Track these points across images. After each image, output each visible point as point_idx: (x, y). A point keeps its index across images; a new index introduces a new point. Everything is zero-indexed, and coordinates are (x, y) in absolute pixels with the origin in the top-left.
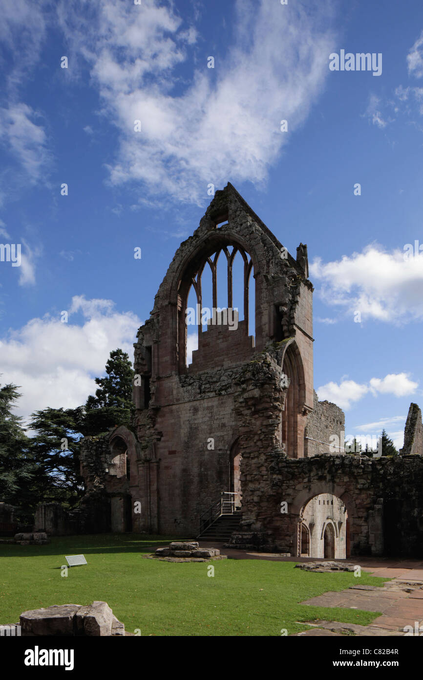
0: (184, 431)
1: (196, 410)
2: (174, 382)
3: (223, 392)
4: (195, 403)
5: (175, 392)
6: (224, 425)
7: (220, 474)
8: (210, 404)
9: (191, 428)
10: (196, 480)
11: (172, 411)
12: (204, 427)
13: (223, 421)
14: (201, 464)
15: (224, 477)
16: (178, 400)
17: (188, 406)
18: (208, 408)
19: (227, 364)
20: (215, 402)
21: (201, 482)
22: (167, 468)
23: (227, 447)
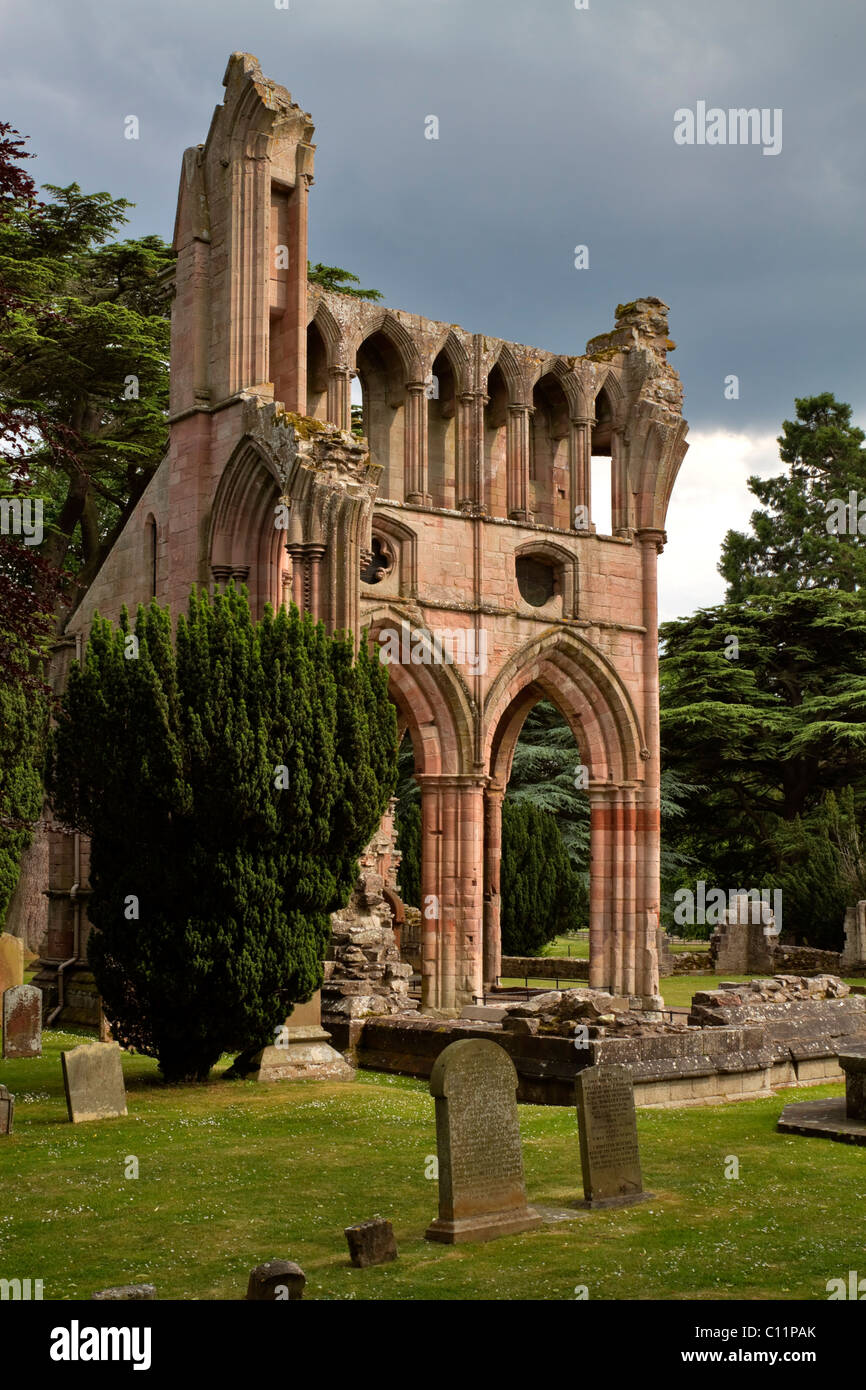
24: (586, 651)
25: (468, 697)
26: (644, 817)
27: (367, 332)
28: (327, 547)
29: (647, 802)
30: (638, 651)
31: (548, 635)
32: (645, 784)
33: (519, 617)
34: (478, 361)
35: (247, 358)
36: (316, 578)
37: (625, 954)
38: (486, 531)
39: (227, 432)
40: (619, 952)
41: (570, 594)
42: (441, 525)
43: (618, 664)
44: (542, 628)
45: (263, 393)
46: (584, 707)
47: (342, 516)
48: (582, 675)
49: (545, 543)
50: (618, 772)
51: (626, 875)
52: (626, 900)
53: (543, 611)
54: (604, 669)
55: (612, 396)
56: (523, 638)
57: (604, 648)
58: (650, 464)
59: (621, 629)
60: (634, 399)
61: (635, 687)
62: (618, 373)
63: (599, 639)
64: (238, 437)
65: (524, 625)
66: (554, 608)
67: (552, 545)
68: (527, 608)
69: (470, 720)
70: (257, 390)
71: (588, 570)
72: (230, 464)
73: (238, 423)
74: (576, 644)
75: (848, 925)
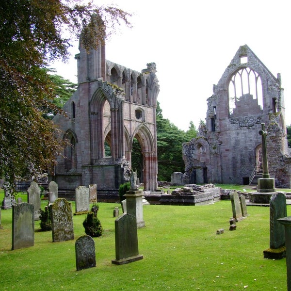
0: (233, 142)
1: (238, 134)
2: (227, 122)
3: (250, 127)
4: (237, 131)
5: (228, 126)
6: (251, 140)
7: (250, 159)
8: (245, 132)
9: (236, 141)
10: (239, 161)
11: (226, 134)
12: (242, 140)
13: (251, 139)
14: (241, 155)
15: (252, 160)
16: (229, 129)
17: (234, 132)
18: (244, 133)
19: (250, 115)
20: (247, 131)
21: (242, 162)
22: (225, 156)
23: (253, 149)
25: (129, 136)
26: (155, 158)
27: (112, 67)
28: (119, 109)
29: (155, 155)
30: (154, 128)
31: (141, 124)
32: (155, 152)
33: (136, 121)
34: (129, 73)
35: (97, 72)
36: (116, 115)
37: (152, 183)
38: (131, 105)
39: (94, 87)
40: (151, 183)
41: (143, 118)
43: (150, 130)
44: (140, 123)
45: (101, 79)
46: (144, 138)
47: (121, 103)
48: (145, 132)
49: (140, 108)
50: (150, 150)
51: (152, 169)
52: (152, 173)
55: (148, 80)
56: (137, 125)
57: (148, 127)
58: (155, 93)
59: (151, 124)
60: (152, 81)
61: (153, 134)
62: (149, 76)
63: (148, 125)
64: (97, 87)
65: (137, 123)
66: (140, 120)
67: (142, 109)
69: (130, 141)
70: (100, 79)
71: (146, 113)
72: (95, 93)
73: (97, 85)
74: (145, 126)
75: (172, 177)
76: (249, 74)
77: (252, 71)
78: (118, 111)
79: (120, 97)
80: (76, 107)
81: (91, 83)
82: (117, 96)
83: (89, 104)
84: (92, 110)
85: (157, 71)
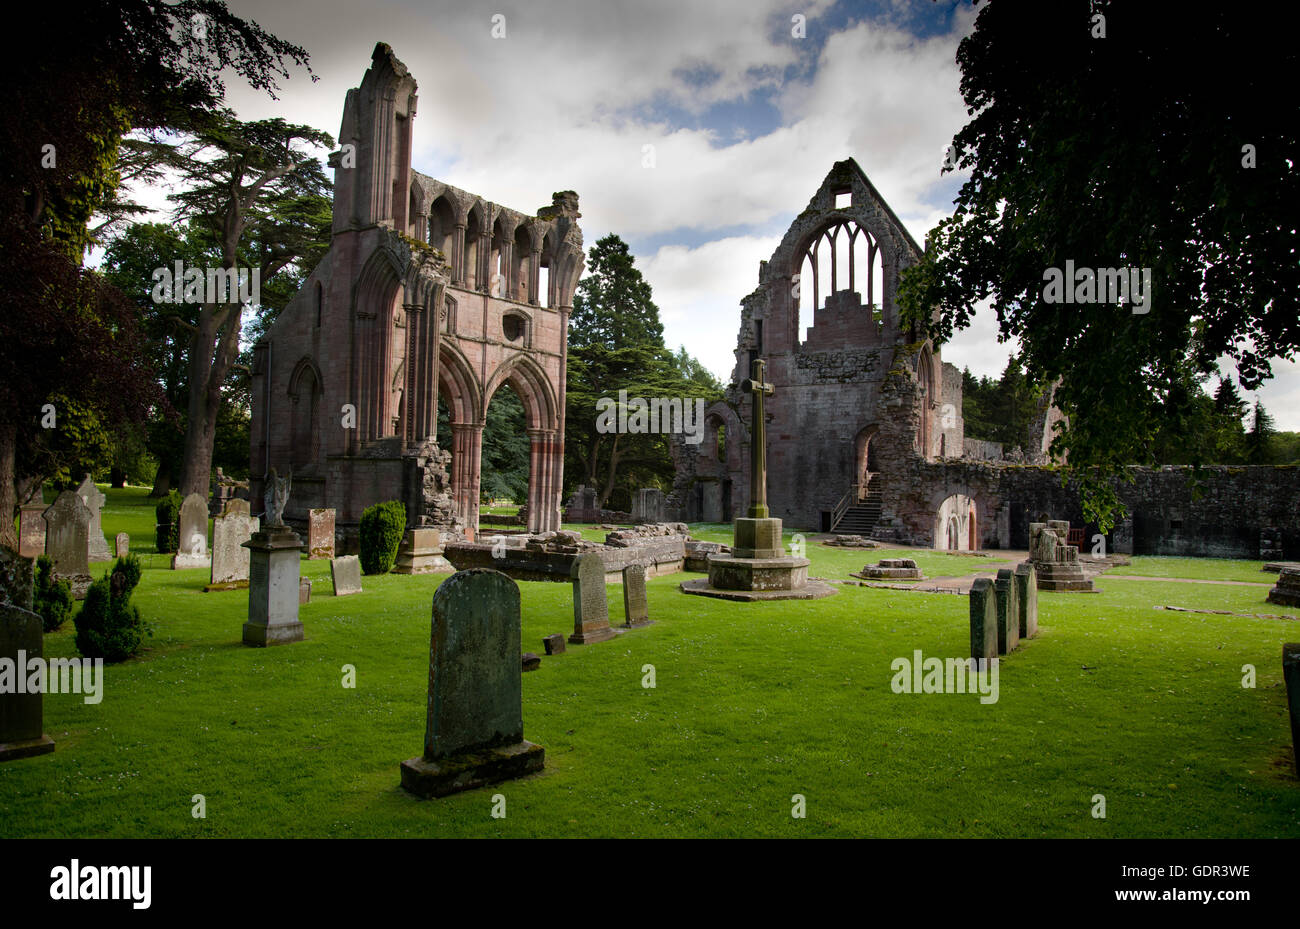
0: (800, 416)
1: (815, 395)
2: (789, 362)
3: (847, 380)
4: (813, 387)
5: (789, 372)
6: (847, 414)
7: (842, 464)
8: (832, 390)
9: (808, 413)
10: (814, 469)
11: (785, 393)
12: (824, 413)
13: (847, 410)
14: (821, 453)
15: (847, 468)
16: (793, 382)
17: (805, 389)
18: (829, 394)
19: (849, 347)
20: (838, 389)
21: (820, 471)
22: (778, 453)
23: (850, 437)
24: (534, 365)
25: (479, 385)
26: (557, 447)
27: (437, 196)
28: (425, 307)
29: (559, 439)
30: (558, 366)
31: (518, 355)
32: (559, 431)
33: (504, 346)
34: (490, 216)
35: (380, 205)
36: (418, 322)
37: (546, 514)
38: (490, 301)
39: (369, 243)
40: (543, 512)
41: (527, 336)
42: (469, 298)
43: (548, 372)
44: (516, 352)
45: (390, 224)
46: (530, 392)
47: (433, 292)
48: (531, 376)
49: (517, 310)
50: (546, 425)
51: (547, 475)
52: (547, 487)
53: (514, 343)
54: (542, 374)
55: (551, 239)
56: (505, 357)
57: (542, 363)
58: (568, 273)
59: (550, 355)
60: (561, 241)
61: (556, 383)
62: (554, 227)
63: (540, 359)
64: (375, 246)
65: (506, 351)
66: (519, 342)
67: (524, 313)
68: (508, 342)
69: (479, 397)
70: (386, 222)
71: (537, 325)
72: (369, 260)
73: (376, 239)
74: (530, 361)
75: (634, 500)
76: (853, 237)
77: (861, 232)
78: (424, 311)
79: (434, 274)
80: (325, 296)
81: (361, 234)
82: (422, 272)
83: (354, 291)
84: (360, 307)
85: (579, 216)
